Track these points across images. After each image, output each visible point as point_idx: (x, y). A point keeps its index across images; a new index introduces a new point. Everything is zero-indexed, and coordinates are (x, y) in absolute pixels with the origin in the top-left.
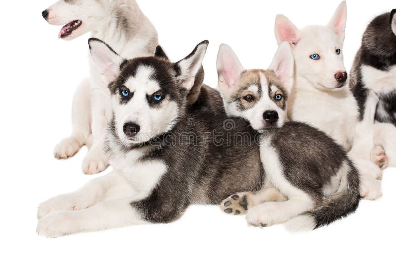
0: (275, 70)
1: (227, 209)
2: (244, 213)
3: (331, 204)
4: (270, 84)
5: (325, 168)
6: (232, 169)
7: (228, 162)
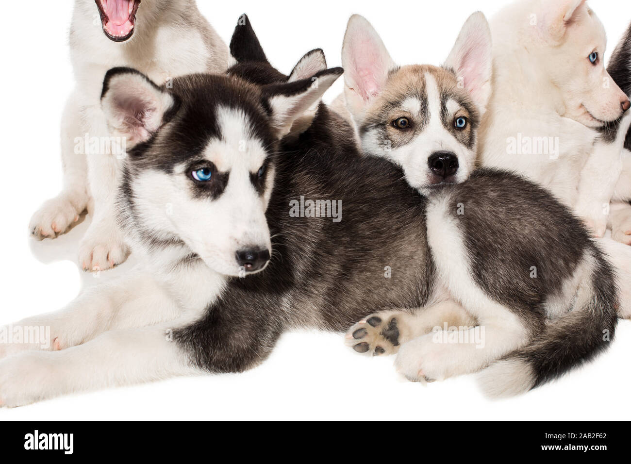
0: (456, 69)
1: (359, 344)
2: (393, 352)
3: (562, 336)
4: (444, 97)
5: (552, 263)
6: (371, 263)
7: (363, 250)
